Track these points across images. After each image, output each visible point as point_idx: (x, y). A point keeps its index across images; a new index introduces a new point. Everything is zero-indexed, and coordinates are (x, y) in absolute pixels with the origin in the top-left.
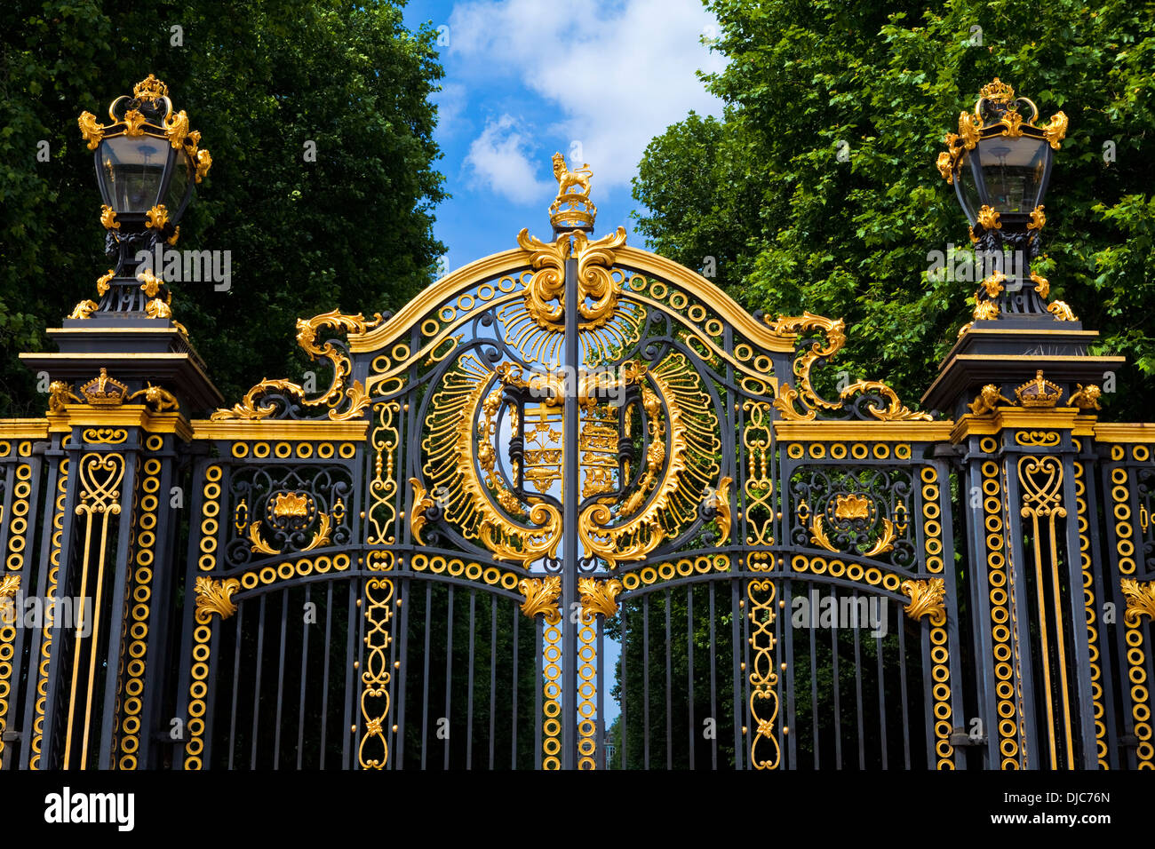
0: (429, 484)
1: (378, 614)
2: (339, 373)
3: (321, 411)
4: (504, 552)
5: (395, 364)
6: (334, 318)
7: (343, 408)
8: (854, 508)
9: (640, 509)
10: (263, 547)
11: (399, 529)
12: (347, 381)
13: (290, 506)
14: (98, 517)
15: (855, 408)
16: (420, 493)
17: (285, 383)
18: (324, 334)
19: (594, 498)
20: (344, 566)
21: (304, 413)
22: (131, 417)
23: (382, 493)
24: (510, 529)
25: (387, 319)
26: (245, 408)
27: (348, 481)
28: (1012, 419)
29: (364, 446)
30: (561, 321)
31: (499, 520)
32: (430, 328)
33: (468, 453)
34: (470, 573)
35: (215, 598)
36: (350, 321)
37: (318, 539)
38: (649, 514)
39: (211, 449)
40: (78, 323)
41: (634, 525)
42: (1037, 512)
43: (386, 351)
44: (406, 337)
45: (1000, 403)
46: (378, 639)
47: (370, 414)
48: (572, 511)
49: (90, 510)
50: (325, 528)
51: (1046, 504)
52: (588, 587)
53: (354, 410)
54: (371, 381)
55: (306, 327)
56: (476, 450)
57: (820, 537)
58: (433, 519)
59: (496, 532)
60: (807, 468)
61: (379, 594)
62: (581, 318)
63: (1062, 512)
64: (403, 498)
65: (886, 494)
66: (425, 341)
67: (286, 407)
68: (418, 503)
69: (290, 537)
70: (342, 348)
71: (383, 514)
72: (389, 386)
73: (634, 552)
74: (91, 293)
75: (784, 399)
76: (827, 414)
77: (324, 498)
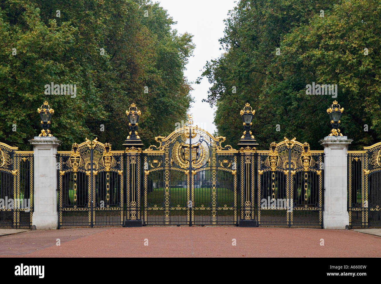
0: (172, 158)
1: (167, 175)
2: (161, 144)
3: (159, 150)
4: (182, 167)
5: (168, 143)
6: (160, 137)
7: (162, 149)
8: (226, 161)
9: (199, 162)
10: (152, 166)
11: (169, 164)
12: (162, 145)
13: (155, 161)
14: (133, 164)
15: (227, 149)
16: (171, 160)
17: (154, 146)
18: (159, 139)
19: (193, 160)
20: (162, 168)
21: (156, 150)
22: (136, 152)
23: (167, 160)
24: (183, 164)
25: (166, 137)
26: (149, 149)
27: (163, 158)
28: (245, 151)
29: (164, 154)
30: (189, 137)
31: (182, 163)
32: (172, 138)
33: (177, 154)
34: (178, 169)
35: (147, 173)
36: (162, 137)
37: (159, 165)
38: (200, 162)
39: (146, 155)
40: (128, 139)
41: (198, 164)
42: (247, 163)
43: (167, 141)
44: (169, 140)
45: (243, 149)
46: (167, 178)
47: (165, 149)
48: (191, 162)
49: (132, 163)
50: (160, 164)
51: (248, 162)
52: (193, 171)
53: (163, 149)
54: (165, 145)
55: (156, 138)
56: (178, 154)
57: (221, 165)
58: (173, 163)
59: (181, 164)
60: (220, 156)
61: (167, 172)
62: (192, 137)
63: (250, 163)
64: (169, 160)
65: (230, 160)
66: (172, 140)
67: (154, 149)
68: (171, 161)
69: (156, 165)
70: (161, 141)
71: (167, 162)
72: (167, 146)
73: (198, 167)
74: (129, 135)
75: (218, 148)
76: (222, 150)
77: (159, 161)
